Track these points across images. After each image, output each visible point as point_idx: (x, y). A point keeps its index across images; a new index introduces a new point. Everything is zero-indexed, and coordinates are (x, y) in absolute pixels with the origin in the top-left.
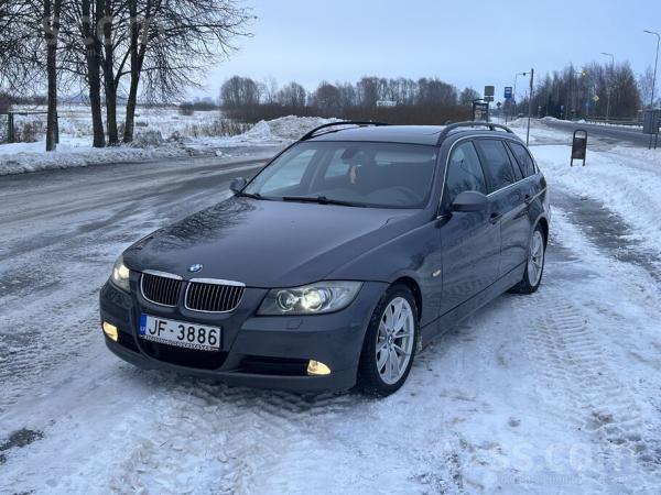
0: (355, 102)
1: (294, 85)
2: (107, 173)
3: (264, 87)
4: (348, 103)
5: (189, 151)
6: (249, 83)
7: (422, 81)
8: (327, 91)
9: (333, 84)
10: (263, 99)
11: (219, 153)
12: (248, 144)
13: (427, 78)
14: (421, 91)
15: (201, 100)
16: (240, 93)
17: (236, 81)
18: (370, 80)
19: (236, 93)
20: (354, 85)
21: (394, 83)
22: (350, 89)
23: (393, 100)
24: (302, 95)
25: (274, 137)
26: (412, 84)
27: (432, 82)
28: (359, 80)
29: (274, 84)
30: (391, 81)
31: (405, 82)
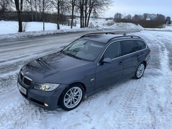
0: (142, 18)
1: (129, 15)
2: (79, 34)
3: (123, 15)
4: (140, 19)
5: (98, 29)
6: (120, 14)
7: (158, 15)
8: (136, 16)
9: (138, 15)
10: (122, 18)
11: (103, 30)
12: (111, 28)
13: (159, 14)
14: (157, 17)
15: (111, 17)
16: (118, 16)
17: (117, 14)
18: (146, 14)
19: (117, 16)
20: (142, 15)
21: (151, 15)
22: (141, 16)
23: (150, 18)
24: (131, 17)
25: (117, 27)
26: (155, 15)
27: (160, 15)
28: (143, 14)
29: (125, 15)
30: (151, 14)
31: (153, 15)
